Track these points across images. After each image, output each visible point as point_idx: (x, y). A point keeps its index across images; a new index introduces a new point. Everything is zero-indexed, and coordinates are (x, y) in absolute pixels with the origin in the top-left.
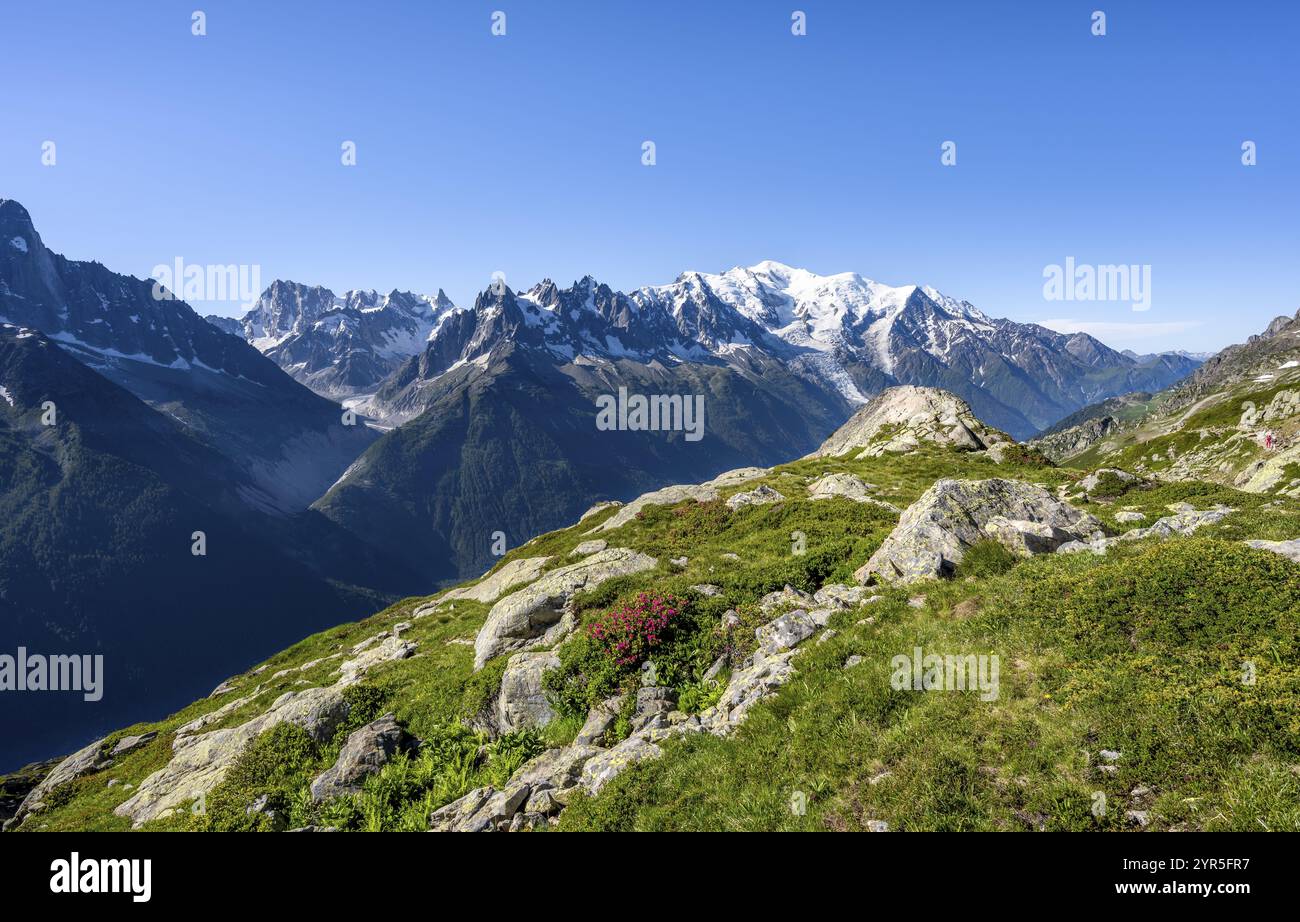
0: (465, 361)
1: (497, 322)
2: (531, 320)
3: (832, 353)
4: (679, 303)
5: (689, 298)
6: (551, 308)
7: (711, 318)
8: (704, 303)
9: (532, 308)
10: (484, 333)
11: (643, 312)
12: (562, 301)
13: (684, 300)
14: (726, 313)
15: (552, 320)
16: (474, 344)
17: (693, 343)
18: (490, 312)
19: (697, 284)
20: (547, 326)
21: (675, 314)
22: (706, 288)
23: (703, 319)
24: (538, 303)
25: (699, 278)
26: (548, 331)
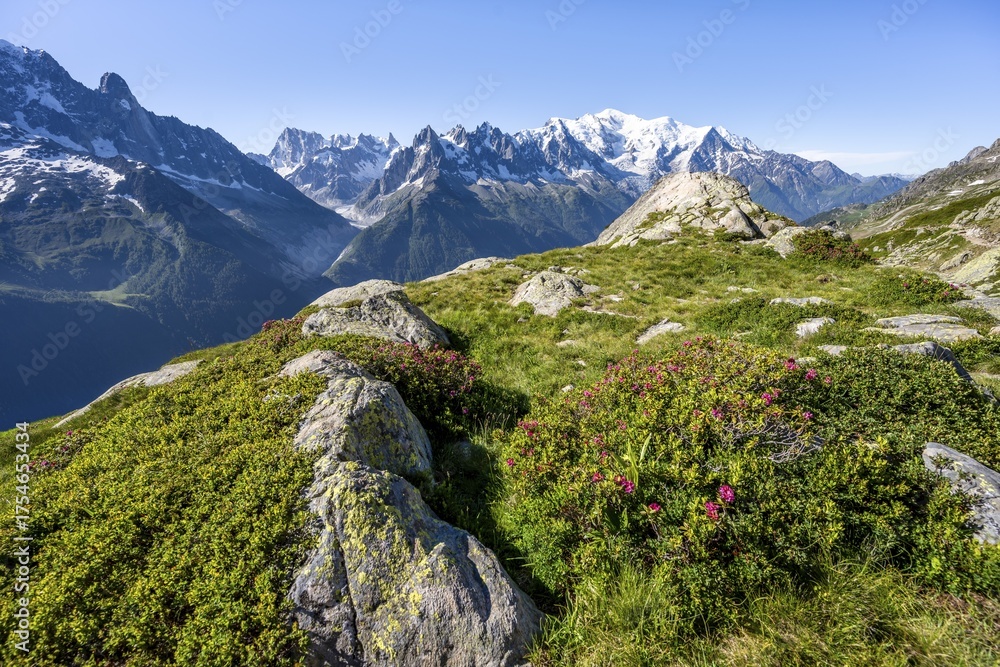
0: (408, 182)
1: (427, 156)
2: (449, 154)
3: (648, 176)
4: (547, 141)
5: (554, 137)
6: (462, 145)
7: (568, 151)
8: (563, 141)
9: (450, 146)
10: (419, 163)
11: (522, 148)
12: (469, 140)
13: (550, 139)
14: (578, 148)
15: (463, 154)
16: (413, 171)
17: (555, 170)
18: (423, 149)
19: (559, 127)
20: (460, 158)
21: (543, 149)
22: (565, 130)
23: (562, 152)
24: (454, 142)
25: (561, 123)
26: (460, 162)
